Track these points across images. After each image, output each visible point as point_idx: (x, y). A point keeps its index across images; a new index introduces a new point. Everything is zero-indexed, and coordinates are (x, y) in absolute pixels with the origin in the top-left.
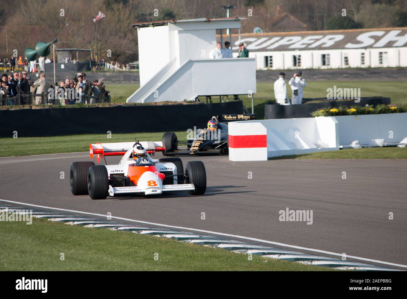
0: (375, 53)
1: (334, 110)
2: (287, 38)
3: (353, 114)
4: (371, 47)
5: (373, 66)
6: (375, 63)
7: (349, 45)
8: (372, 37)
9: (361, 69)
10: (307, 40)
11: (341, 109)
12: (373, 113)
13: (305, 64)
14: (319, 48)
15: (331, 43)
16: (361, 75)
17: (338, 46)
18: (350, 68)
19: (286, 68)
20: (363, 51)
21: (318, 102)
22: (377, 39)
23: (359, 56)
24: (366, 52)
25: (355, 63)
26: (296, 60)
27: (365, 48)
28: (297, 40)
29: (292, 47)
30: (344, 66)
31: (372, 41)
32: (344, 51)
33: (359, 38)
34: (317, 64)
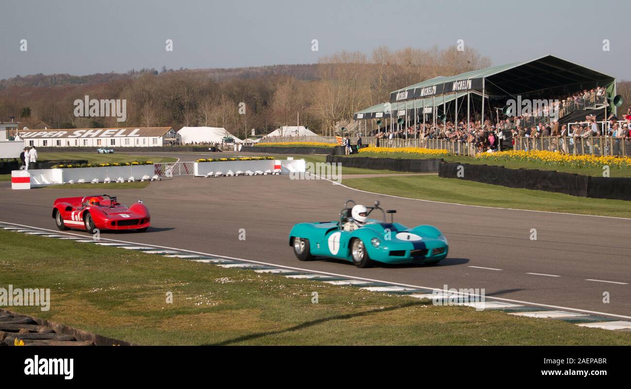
0: (82, 140)
1: (61, 166)
2: (41, 133)
3: (70, 167)
4: (80, 137)
5: (81, 146)
6: (82, 145)
7: (70, 136)
8: (80, 133)
9: (75, 147)
10: (50, 133)
11: (65, 165)
12: (80, 167)
13: (49, 145)
14: (56, 137)
15: (61, 135)
16: (76, 150)
17: (64, 136)
18: (70, 147)
19: (40, 146)
20: (76, 139)
21: (54, 162)
22: (83, 133)
23: (75, 141)
24: (78, 139)
25: (72, 144)
26: (45, 142)
27: (77, 138)
28: (45, 134)
29: (43, 136)
30: (67, 146)
31: (80, 134)
32: (67, 139)
33: (74, 133)
34: (55, 144)
